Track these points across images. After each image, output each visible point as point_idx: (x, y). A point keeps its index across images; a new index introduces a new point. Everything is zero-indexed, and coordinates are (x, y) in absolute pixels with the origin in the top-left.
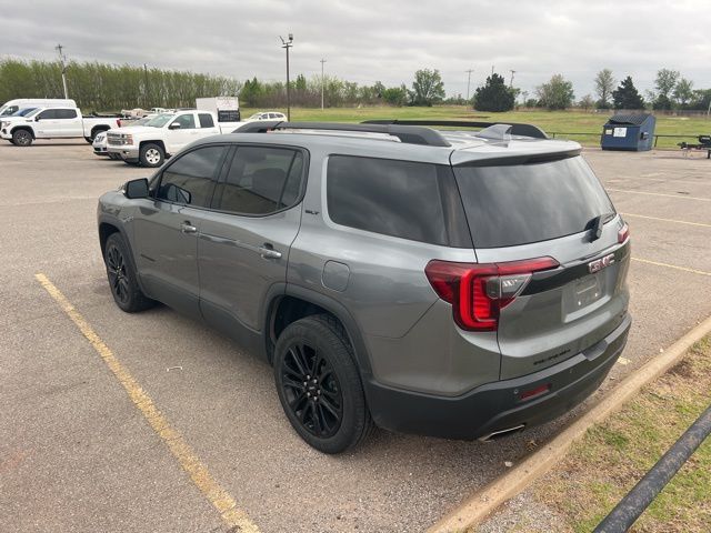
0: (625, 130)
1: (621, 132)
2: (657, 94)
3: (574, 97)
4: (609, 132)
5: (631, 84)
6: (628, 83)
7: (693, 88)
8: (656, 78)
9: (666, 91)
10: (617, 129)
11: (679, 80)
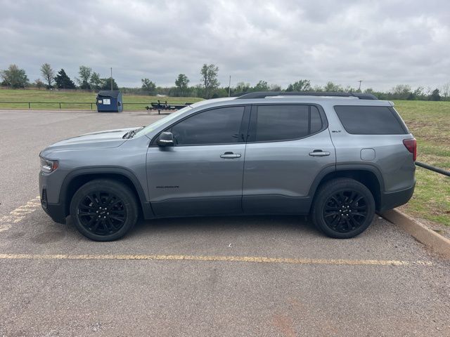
0: (109, 100)
1: (107, 102)
2: (82, 80)
3: (28, 80)
4: (100, 102)
5: (65, 73)
6: (62, 72)
7: (100, 78)
8: (79, 71)
9: (86, 78)
10: (104, 100)
11: (92, 73)
